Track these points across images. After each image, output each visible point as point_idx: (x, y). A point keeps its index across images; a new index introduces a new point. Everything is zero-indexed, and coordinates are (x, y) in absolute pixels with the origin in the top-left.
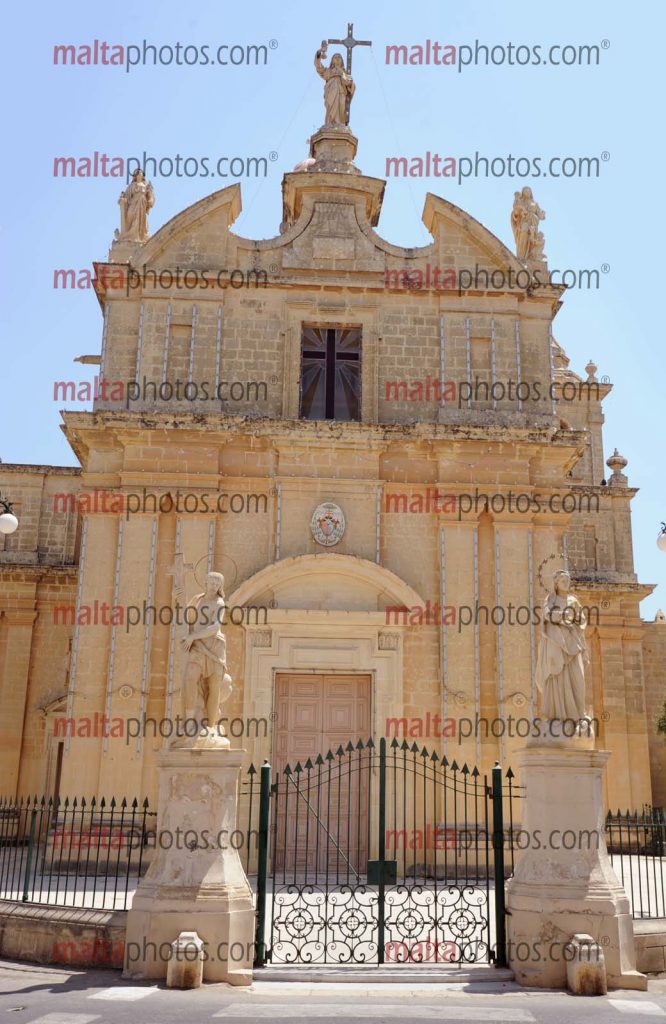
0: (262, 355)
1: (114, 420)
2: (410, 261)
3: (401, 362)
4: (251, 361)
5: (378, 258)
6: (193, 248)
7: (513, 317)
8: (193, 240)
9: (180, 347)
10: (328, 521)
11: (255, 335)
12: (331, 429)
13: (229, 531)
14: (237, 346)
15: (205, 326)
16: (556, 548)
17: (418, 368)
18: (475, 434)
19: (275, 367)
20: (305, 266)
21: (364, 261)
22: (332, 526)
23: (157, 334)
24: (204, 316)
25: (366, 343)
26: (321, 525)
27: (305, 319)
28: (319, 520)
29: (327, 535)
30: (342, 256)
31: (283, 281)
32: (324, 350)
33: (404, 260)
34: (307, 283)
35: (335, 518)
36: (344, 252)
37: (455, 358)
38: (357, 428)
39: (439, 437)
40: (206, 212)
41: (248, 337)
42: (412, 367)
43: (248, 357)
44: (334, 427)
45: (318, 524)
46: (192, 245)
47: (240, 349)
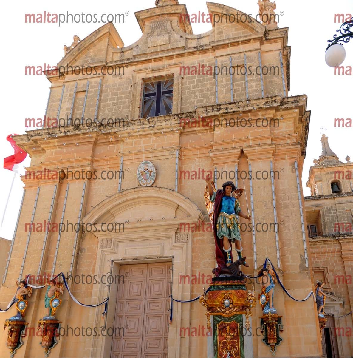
0: (121, 98)
1: (36, 135)
2: (200, 40)
3: (194, 87)
4: (115, 101)
5: (181, 41)
6: (90, 57)
7: (257, 51)
8: (91, 53)
9: (81, 102)
10: (146, 172)
11: (118, 89)
12: (149, 122)
13: (96, 187)
14: (109, 96)
15: (93, 89)
16: (290, 170)
17: (204, 88)
18: (231, 109)
19: (127, 102)
20: (144, 52)
21: (174, 44)
22: (148, 174)
23: (69, 98)
24: (93, 85)
25: (175, 82)
26: (142, 175)
27: (144, 78)
28: (141, 172)
29: (146, 180)
30: (162, 43)
31: (132, 61)
32: (156, 91)
33: (197, 40)
34: (144, 59)
35: (150, 169)
36: (163, 41)
37: (224, 78)
38: (163, 119)
39: (209, 114)
40: (97, 38)
41: (115, 91)
42: (200, 88)
43: (114, 100)
44: (150, 121)
45: (141, 174)
46: (90, 55)
47: (110, 97)
